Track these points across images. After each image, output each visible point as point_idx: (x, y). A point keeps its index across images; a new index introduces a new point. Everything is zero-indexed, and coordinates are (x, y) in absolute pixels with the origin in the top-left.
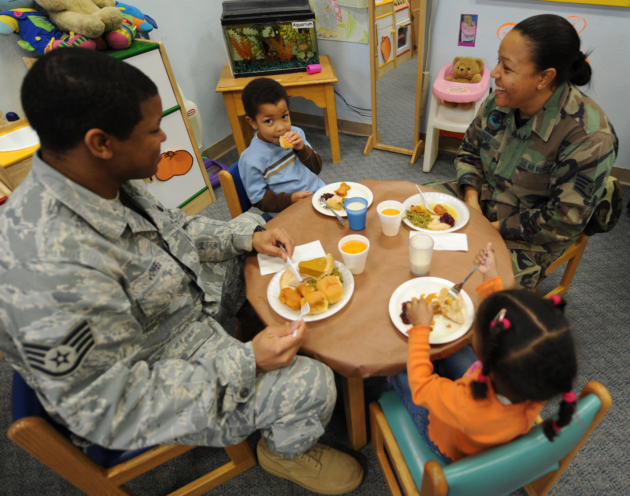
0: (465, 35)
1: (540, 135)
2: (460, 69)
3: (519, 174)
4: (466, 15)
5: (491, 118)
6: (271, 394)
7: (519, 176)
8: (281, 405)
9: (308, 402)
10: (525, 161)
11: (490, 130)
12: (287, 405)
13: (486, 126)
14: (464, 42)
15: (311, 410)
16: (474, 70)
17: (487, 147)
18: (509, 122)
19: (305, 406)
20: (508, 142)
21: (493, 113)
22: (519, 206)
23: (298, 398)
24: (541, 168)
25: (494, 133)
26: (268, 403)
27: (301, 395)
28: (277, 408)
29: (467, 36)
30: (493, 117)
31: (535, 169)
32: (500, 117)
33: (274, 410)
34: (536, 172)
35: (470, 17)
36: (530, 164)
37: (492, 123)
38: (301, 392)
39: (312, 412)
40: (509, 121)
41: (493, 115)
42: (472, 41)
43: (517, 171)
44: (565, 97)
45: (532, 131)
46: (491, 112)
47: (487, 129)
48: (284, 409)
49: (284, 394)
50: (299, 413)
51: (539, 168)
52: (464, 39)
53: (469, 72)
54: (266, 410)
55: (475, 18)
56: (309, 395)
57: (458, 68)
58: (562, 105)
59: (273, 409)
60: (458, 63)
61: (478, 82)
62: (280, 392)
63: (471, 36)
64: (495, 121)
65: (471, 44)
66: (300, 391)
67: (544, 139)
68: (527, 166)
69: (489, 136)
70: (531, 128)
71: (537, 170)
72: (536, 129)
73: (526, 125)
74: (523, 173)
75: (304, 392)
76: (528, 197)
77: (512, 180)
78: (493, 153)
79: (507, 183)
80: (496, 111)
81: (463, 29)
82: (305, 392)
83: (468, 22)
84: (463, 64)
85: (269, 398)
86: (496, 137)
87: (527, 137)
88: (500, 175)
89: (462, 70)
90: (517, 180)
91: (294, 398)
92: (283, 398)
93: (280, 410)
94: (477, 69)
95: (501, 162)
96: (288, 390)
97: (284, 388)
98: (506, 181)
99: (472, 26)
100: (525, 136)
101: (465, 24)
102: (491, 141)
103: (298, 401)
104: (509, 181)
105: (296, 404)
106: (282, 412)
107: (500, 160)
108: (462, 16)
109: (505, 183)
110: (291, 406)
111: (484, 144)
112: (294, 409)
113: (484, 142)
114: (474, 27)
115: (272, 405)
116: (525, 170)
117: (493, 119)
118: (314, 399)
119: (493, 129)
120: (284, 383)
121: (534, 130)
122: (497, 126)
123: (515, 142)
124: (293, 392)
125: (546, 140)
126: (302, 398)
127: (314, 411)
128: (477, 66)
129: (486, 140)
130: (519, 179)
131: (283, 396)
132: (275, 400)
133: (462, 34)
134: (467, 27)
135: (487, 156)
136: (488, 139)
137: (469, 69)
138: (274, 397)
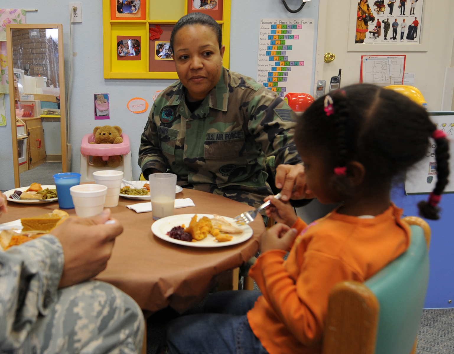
0: (99, 110)
1: (218, 109)
2: (102, 134)
3: (209, 148)
4: (98, 94)
5: (163, 114)
6: (57, 316)
7: (210, 149)
8: (77, 328)
9: (116, 317)
10: (211, 134)
11: (165, 124)
12: (85, 327)
13: (161, 122)
14: (99, 116)
15: (123, 331)
16: (114, 134)
17: (166, 139)
18: (182, 111)
19: (112, 324)
20: (188, 126)
21: (164, 110)
22: (215, 182)
23: (100, 313)
24: (230, 134)
25: (170, 125)
26: (54, 331)
27: (103, 307)
28: (71, 335)
29: (102, 111)
30: (165, 112)
31: (224, 137)
32: (171, 110)
33: (67, 338)
34: (226, 139)
35: (102, 96)
36: (217, 135)
37: (166, 117)
38: (103, 303)
39: (124, 334)
40: (182, 109)
41: (165, 111)
42: (106, 115)
43: (207, 146)
44: (227, 76)
45: (210, 108)
46: (162, 109)
47: (163, 124)
48: (83, 335)
49: (76, 310)
50: (107, 336)
51: (227, 134)
52: (99, 114)
53: (111, 136)
54: (51, 343)
55: (106, 96)
56: (114, 306)
57: (100, 134)
58: (228, 82)
59: (64, 337)
60: (99, 131)
61: (121, 142)
62: (70, 310)
63: (105, 111)
64: (167, 115)
65: (107, 117)
66: (100, 302)
67: (223, 110)
68: (215, 137)
69: (166, 129)
70: (208, 106)
71: (226, 137)
72: (213, 105)
73: (202, 105)
74: (213, 145)
75: (106, 302)
76: (222, 170)
77: (204, 156)
78: (174, 142)
79: (199, 162)
80: (167, 106)
81: (97, 106)
82: (108, 302)
83: (101, 100)
84: (104, 130)
85: (55, 322)
86: (172, 128)
87: (207, 114)
88: (190, 157)
89: (104, 134)
90: (209, 154)
91: (95, 314)
92: (78, 317)
93: (76, 338)
94: (117, 133)
95: (187, 145)
96: (81, 304)
97: (74, 303)
98: (198, 161)
99: (105, 103)
100: (205, 114)
101: (98, 102)
102: (169, 133)
103: (101, 318)
104: (202, 159)
105: (99, 322)
106: (79, 341)
107: (185, 144)
108: (95, 95)
109: (197, 162)
110: (92, 327)
111: (164, 137)
112: (97, 331)
113: (163, 136)
114: (107, 103)
115: (61, 331)
116: (214, 142)
117: (166, 114)
118: (123, 309)
119: (168, 122)
120: (72, 297)
121: (211, 107)
122: (171, 118)
123: (196, 122)
124: (91, 305)
125: (226, 110)
126: (105, 312)
127: (127, 332)
128: (116, 131)
129: (164, 133)
130: (211, 152)
131: (77, 314)
132: (65, 322)
133: (97, 110)
134: (100, 104)
135: (169, 147)
136: (166, 132)
137: (110, 134)
138: (62, 319)
